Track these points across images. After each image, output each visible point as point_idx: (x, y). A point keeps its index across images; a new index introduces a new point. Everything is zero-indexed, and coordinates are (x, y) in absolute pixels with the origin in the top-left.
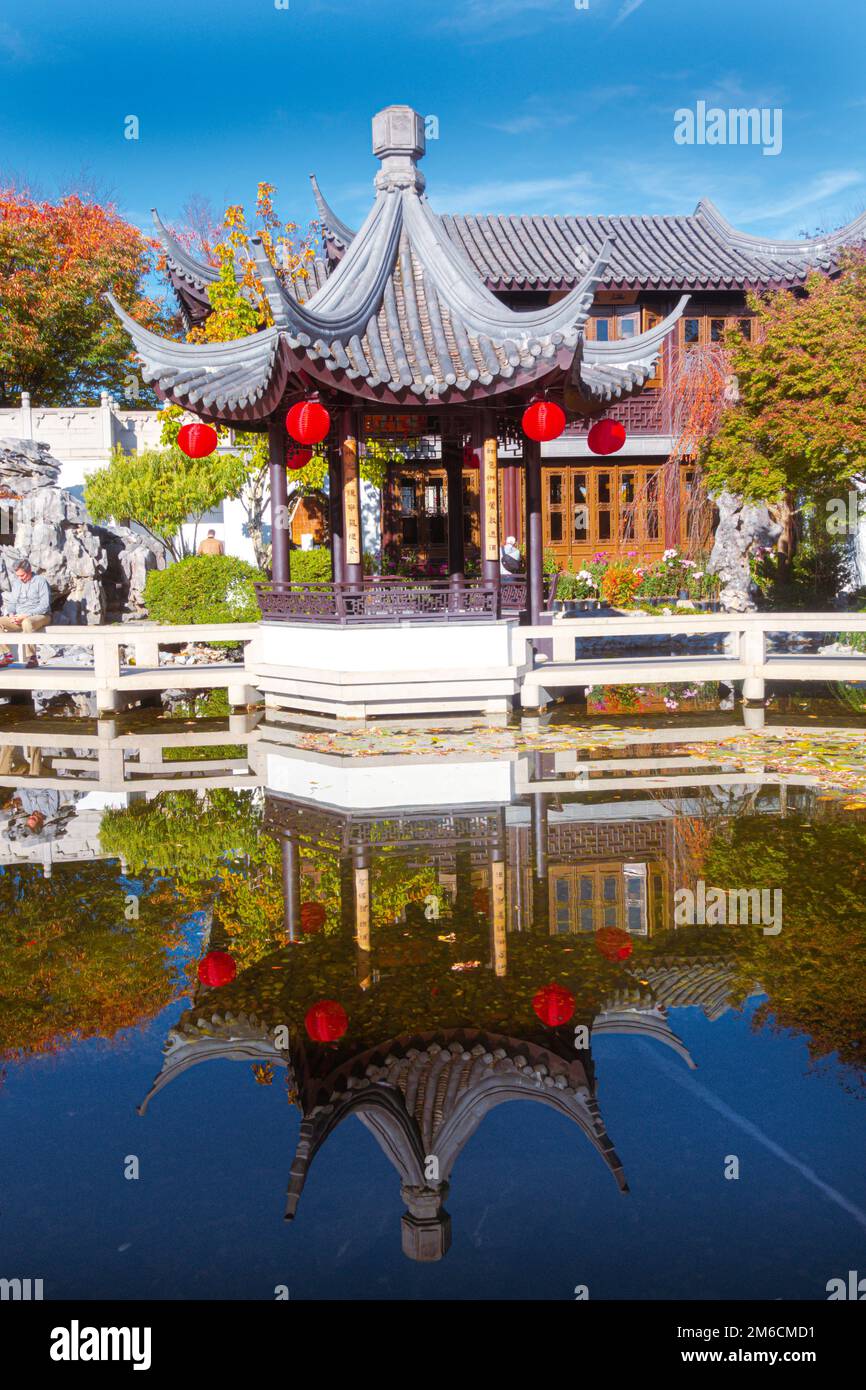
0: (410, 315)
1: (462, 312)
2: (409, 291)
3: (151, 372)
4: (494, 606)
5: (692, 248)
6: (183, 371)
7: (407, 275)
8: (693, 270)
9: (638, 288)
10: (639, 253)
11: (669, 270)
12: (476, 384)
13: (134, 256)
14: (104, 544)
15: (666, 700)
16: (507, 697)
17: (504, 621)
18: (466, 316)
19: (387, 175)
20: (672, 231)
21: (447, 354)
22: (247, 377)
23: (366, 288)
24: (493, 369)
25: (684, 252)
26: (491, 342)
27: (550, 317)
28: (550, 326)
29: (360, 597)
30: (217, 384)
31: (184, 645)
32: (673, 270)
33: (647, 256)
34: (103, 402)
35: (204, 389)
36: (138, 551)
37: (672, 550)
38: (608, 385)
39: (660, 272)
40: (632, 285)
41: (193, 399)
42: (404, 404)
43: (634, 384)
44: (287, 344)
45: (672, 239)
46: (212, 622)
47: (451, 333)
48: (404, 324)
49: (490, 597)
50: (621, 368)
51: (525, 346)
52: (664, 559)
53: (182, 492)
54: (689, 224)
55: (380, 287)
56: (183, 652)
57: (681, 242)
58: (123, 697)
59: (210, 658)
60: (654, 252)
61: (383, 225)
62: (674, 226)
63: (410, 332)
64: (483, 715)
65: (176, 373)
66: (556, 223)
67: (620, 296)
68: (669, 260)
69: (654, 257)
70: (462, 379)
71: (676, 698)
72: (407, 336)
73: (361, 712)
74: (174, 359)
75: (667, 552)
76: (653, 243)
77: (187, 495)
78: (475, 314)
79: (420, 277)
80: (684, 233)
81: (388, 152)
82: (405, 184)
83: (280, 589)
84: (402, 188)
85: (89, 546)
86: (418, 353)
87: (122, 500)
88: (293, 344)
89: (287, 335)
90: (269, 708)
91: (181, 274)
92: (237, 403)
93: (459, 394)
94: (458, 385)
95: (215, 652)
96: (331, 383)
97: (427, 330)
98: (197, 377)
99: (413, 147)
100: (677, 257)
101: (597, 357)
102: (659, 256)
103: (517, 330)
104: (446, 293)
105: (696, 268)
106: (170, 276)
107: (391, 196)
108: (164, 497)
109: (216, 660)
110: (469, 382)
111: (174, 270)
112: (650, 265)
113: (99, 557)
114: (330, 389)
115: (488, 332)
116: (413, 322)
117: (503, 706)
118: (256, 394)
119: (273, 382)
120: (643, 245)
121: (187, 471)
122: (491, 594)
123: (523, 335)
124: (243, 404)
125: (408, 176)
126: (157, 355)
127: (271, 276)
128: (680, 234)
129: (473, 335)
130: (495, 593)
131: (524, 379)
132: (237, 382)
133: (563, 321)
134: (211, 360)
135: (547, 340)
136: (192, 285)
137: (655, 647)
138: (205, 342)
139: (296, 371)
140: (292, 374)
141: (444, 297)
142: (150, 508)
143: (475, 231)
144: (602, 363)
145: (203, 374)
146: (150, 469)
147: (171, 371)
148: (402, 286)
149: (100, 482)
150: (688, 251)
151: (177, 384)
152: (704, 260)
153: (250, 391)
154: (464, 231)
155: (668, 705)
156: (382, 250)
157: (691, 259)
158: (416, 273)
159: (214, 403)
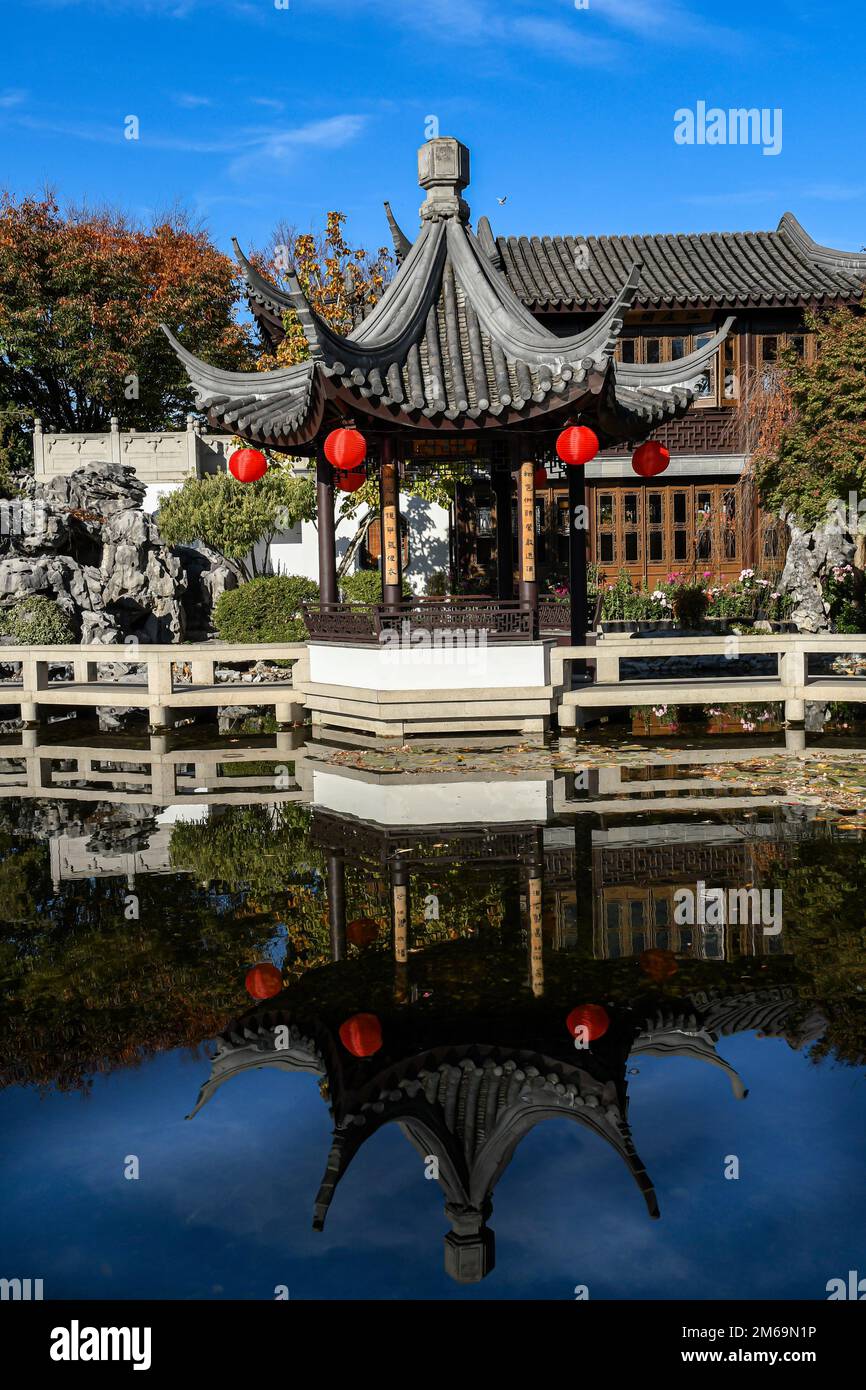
0: (451, 342)
1: (501, 339)
2: (450, 320)
3: (203, 400)
4: (531, 625)
5: (772, 264)
6: (234, 398)
7: (449, 303)
8: (771, 287)
9: (713, 307)
10: (716, 271)
11: (745, 288)
12: (508, 409)
13: (222, 284)
14: (184, 565)
15: (743, 721)
16: (544, 717)
17: (541, 642)
18: (506, 343)
19: (431, 205)
20: (752, 247)
21: (482, 379)
22: (293, 404)
23: (407, 316)
24: (525, 394)
25: (763, 268)
26: (528, 368)
27: (581, 343)
28: (583, 351)
29: (397, 618)
30: (265, 411)
31: (252, 663)
32: (750, 287)
33: (724, 274)
34: (189, 426)
35: (252, 416)
36: (218, 571)
37: (749, 570)
38: (649, 408)
39: (736, 290)
40: (707, 304)
41: (241, 425)
42: (440, 429)
43: (678, 407)
44: (322, 373)
45: (752, 255)
46: (279, 641)
47: (490, 359)
48: (444, 352)
49: (526, 618)
50: (664, 390)
51: (559, 371)
52: (741, 579)
53: (251, 514)
54: (771, 240)
55: (422, 314)
56: (251, 670)
57: (761, 259)
58: (173, 713)
59: (276, 676)
60: (733, 270)
61: (426, 255)
62: (755, 242)
63: (450, 358)
64: (521, 735)
65: (227, 400)
66: (634, 242)
67: (695, 315)
68: (746, 277)
69: (732, 275)
70: (495, 404)
71: (753, 720)
72: (446, 362)
73: (398, 730)
74: (225, 387)
75: (744, 573)
76: (732, 260)
77: (256, 517)
78: (513, 340)
79: (463, 305)
80: (766, 250)
81: (432, 182)
82: (449, 213)
83: (327, 609)
84: (446, 217)
85: (170, 567)
86: (455, 379)
87: (193, 522)
88: (328, 372)
89: (322, 364)
90: (316, 725)
91: (261, 301)
92: (282, 430)
93: (493, 419)
94: (491, 410)
95: (282, 671)
96: (368, 409)
97: (467, 356)
98: (247, 404)
99: (456, 177)
100: (756, 275)
101: (640, 380)
102: (736, 274)
103: (552, 356)
104: (486, 320)
105: (773, 285)
106: (250, 304)
107: (434, 225)
108: (233, 519)
109: (283, 678)
110: (502, 407)
111: (254, 298)
112: (727, 283)
113: (179, 578)
114: (365, 415)
115: (524, 357)
116: (453, 348)
117: (538, 725)
118: (297, 420)
119: (312, 409)
120: (722, 263)
121: (257, 494)
122: (528, 614)
123: (557, 360)
124: (286, 430)
125: (452, 206)
126: (209, 383)
127: (305, 307)
128: (761, 251)
129: (511, 361)
130: (531, 614)
131: (556, 404)
132: (284, 409)
133: (594, 347)
134: (260, 388)
135: (578, 365)
136: (271, 312)
137: (723, 669)
138: (274, 368)
139: (332, 398)
140: (328, 402)
141: (486, 325)
142: (220, 531)
143: (552, 253)
144: (646, 386)
145: (254, 401)
146: (221, 492)
147: (222, 399)
148: (444, 313)
149: (173, 505)
150: (768, 268)
151: (227, 412)
152: (783, 276)
153: (291, 417)
154: (541, 254)
155: (745, 726)
156: (425, 278)
157: (769, 276)
158: (460, 300)
159: (261, 429)
